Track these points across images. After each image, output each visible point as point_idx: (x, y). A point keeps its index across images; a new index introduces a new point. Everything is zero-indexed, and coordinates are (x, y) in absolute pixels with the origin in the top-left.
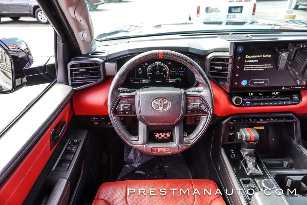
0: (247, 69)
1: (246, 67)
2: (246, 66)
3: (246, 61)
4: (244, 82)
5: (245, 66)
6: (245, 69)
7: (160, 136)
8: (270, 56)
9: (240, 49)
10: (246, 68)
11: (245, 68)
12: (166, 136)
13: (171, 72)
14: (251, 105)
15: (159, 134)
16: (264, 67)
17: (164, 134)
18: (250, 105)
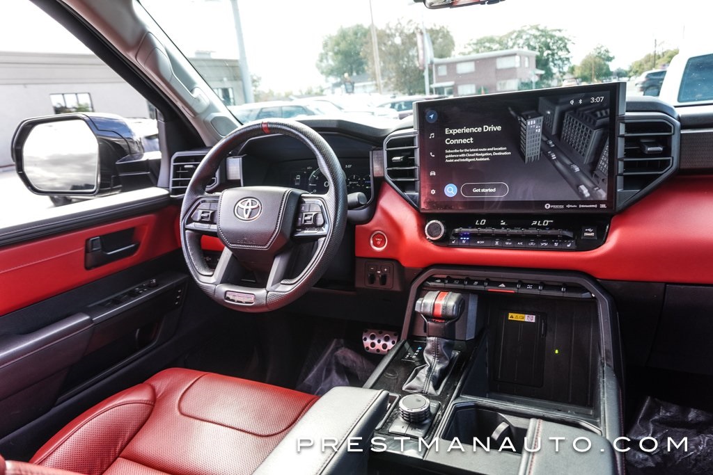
0: (452, 158)
1: (448, 154)
2: (449, 151)
3: (448, 141)
4: (450, 190)
5: (447, 151)
6: (449, 159)
7: (373, 345)
8: (499, 128)
9: (432, 116)
10: (450, 157)
11: (447, 157)
12: (385, 346)
13: (350, 183)
14: (471, 244)
15: (372, 341)
16: (490, 154)
17: (383, 342)
18: (467, 244)
